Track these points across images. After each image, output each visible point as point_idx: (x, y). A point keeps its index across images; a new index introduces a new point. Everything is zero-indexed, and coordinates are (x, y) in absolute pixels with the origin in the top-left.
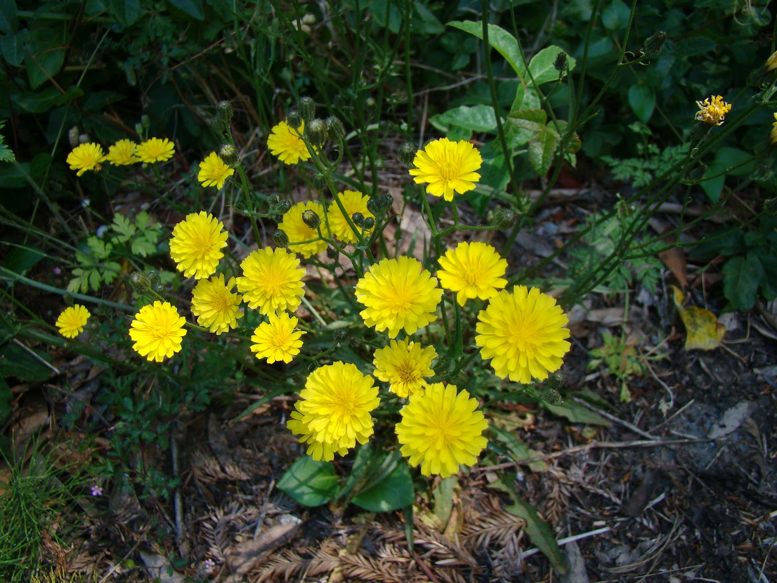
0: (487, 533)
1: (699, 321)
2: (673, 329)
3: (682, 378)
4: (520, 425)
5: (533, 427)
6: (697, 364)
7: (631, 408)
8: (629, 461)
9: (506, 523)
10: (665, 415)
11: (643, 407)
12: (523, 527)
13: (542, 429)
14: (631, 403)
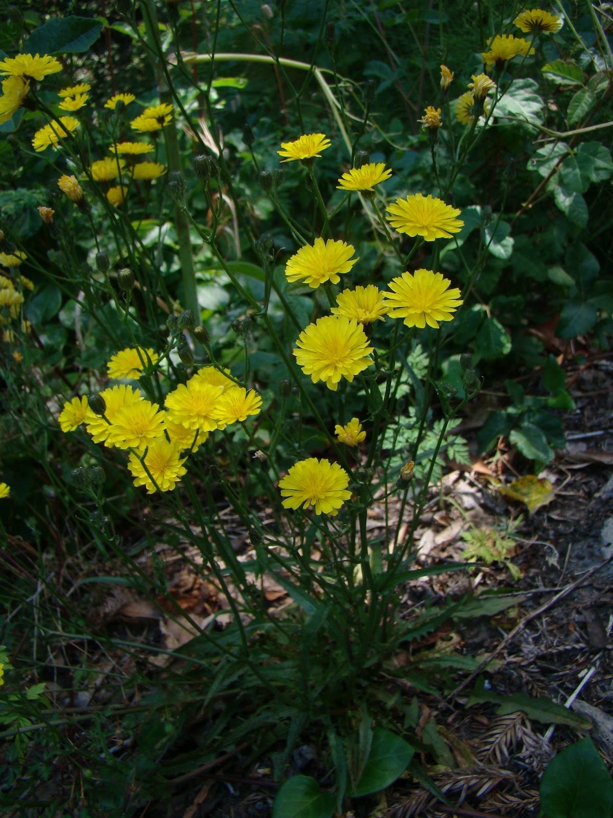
0: (499, 744)
1: (525, 490)
2: (510, 508)
3: (548, 535)
4: (452, 648)
5: (463, 643)
6: (550, 520)
7: (529, 580)
8: (562, 616)
9: (507, 725)
10: (559, 568)
11: (537, 575)
12: (525, 717)
13: (471, 638)
14: (525, 577)
